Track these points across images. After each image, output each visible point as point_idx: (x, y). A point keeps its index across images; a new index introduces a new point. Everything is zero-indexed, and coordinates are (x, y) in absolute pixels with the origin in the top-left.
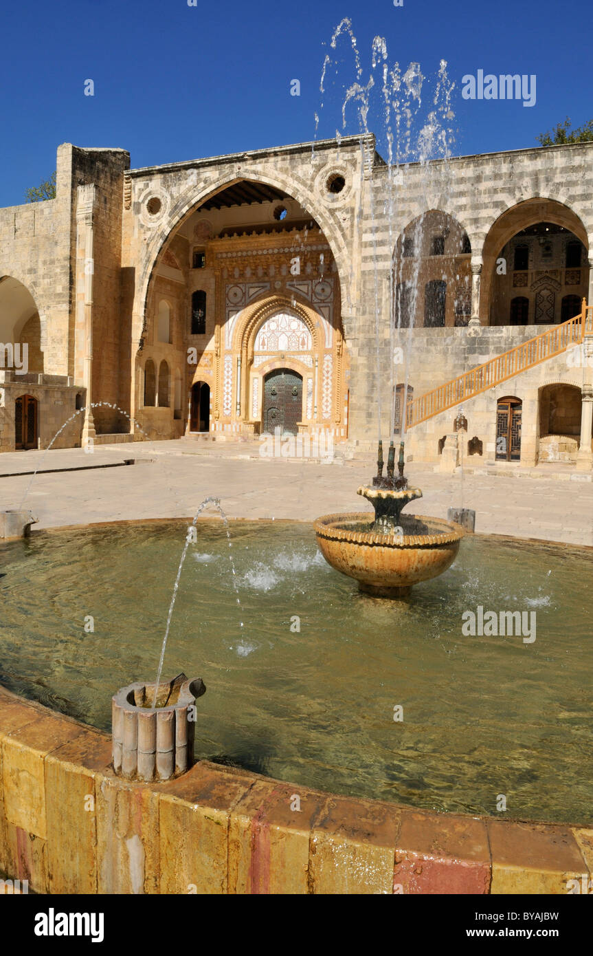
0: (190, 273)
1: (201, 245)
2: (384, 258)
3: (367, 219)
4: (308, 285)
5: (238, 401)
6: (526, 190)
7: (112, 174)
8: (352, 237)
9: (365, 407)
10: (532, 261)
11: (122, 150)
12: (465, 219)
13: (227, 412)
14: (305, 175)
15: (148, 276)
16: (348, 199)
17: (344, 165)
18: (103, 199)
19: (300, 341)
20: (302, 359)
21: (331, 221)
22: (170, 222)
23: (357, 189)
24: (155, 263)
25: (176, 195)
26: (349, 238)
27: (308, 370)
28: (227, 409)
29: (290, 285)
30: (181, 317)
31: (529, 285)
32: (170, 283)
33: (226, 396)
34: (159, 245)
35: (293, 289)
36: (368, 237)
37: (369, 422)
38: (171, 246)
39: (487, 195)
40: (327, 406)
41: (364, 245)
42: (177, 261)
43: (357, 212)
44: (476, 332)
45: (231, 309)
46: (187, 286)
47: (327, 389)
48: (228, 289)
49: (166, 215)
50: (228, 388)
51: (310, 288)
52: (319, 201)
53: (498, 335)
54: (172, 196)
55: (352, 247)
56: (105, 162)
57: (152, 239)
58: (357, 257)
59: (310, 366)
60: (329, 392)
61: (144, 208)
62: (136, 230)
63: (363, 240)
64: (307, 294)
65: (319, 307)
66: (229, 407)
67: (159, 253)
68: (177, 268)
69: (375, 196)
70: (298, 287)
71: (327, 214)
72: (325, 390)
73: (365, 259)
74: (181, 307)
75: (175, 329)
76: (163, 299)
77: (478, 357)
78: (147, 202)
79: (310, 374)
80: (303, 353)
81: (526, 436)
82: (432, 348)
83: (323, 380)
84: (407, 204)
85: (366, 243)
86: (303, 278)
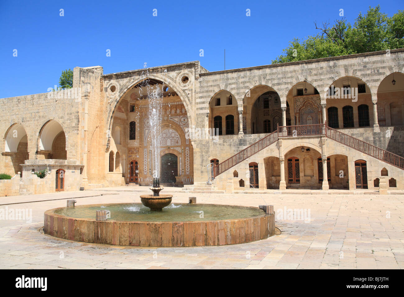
0: (129, 114)
1: (133, 102)
2: (205, 108)
3: (197, 93)
4: (178, 118)
5: (150, 168)
6: (256, 82)
7: (95, 77)
8: (192, 100)
9: (200, 169)
10: (270, 105)
11: (100, 67)
12: (235, 93)
13: (145, 173)
14: (173, 76)
15: (110, 117)
16: (190, 86)
17: (188, 73)
18: (92, 87)
19: (176, 142)
20: (177, 149)
21: (184, 94)
22: (119, 95)
23: (193, 82)
24: (114, 111)
25: (122, 84)
26: (191, 101)
27: (180, 154)
28: (145, 172)
29: (170, 118)
30: (125, 133)
31: (270, 115)
32: (120, 119)
33: (145, 166)
34: (115, 105)
35: (172, 120)
36: (198, 100)
37: (202, 175)
38: (120, 104)
39: (242, 84)
40: (188, 169)
41: (197, 103)
42: (123, 110)
43: (193, 91)
44: (242, 137)
45: (146, 129)
46: (127, 119)
47: (188, 162)
48: (145, 120)
49: (118, 92)
50: (145, 163)
51: (179, 119)
52: (179, 87)
53: (250, 138)
54: (120, 85)
55: (192, 104)
56: (93, 72)
57: (112, 102)
58: (194, 108)
59: (180, 152)
60: (188, 163)
61: (109, 90)
62: (106, 99)
63: (196, 102)
64: (178, 122)
65: (183, 127)
66: (146, 171)
67: (115, 108)
68: (123, 112)
69: (200, 85)
70: (174, 119)
71: (182, 92)
72: (186, 162)
73: (197, 109)
74: (125, 128)
75: (122, 138)
76: (117, 126)
77: (243, 147)
78: (110, 87)
79: (180, 155)
80: (177, 146)
81: (260, 178)
82: (225, 144)
83: (186, 158)
84: (212, 87)
85: (198, 103)
86: (176, 115)
